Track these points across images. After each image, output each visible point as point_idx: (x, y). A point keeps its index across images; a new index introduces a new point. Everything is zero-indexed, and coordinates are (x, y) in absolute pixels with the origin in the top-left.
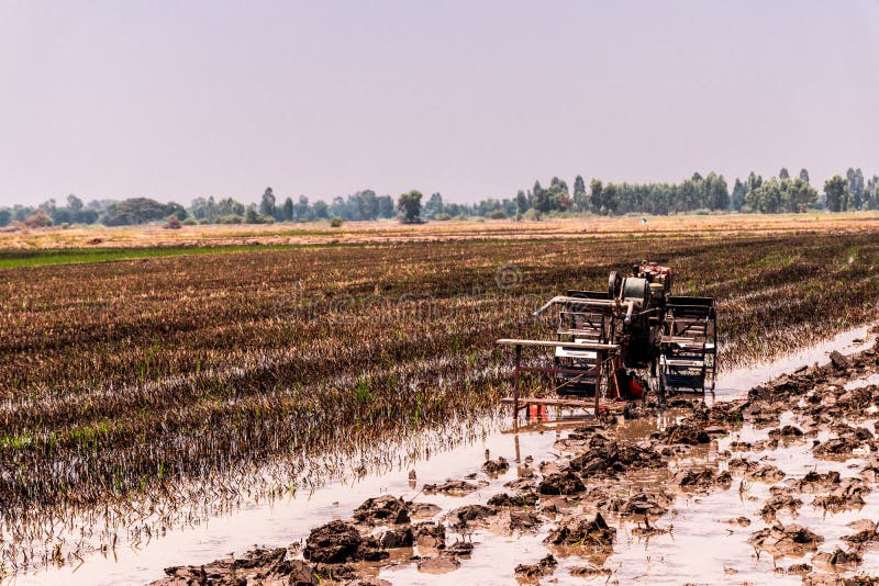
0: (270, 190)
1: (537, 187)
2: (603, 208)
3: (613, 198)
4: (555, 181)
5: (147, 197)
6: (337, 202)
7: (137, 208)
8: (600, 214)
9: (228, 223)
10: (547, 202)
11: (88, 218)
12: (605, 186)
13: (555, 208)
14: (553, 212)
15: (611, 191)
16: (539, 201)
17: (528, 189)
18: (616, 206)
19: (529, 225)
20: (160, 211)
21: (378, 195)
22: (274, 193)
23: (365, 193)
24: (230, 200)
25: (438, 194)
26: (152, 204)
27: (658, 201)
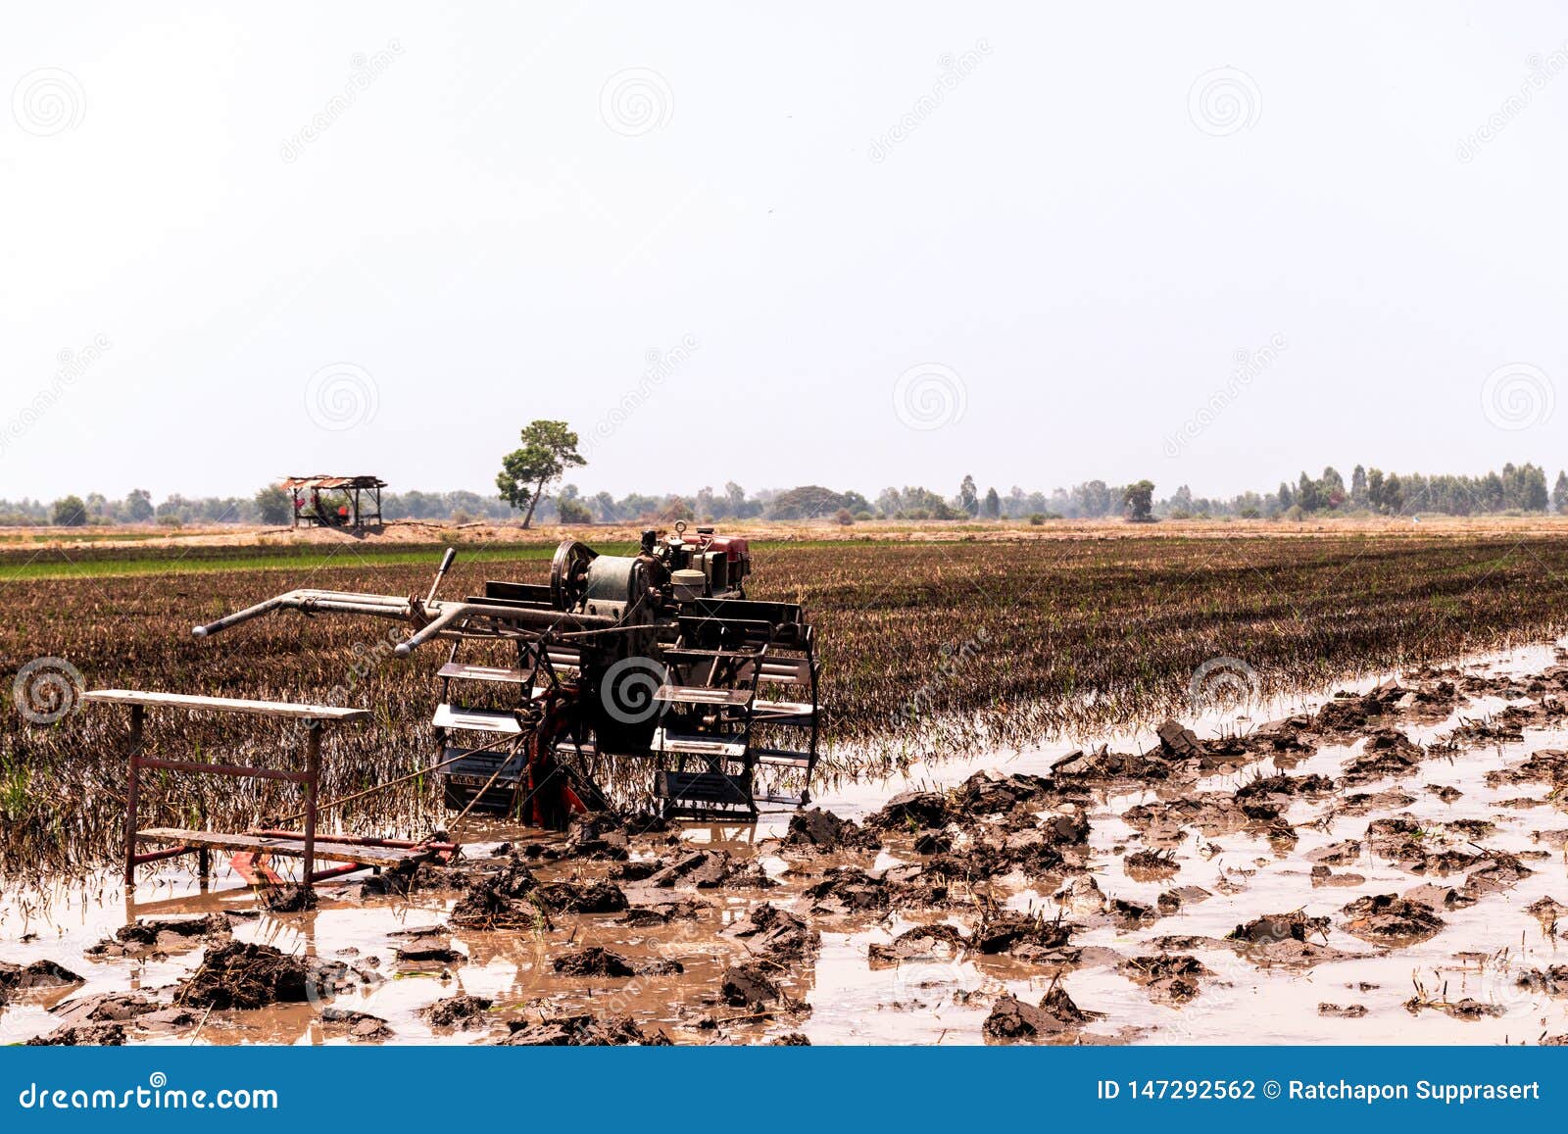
0: (969, 478)
1: (1304, 478)
2: (1383, 505)
3: (1396, 493)
4: (1329, 471)
5: (820, 485)
6: (1058, 495)
7: (807, 498)
8: (1378, 511)
9: (912, 518)
10: (1314, 498)
11: (751, 510)
12: (1386, 477)
13: (1323, 505)
14: (1321, 511)
15: (1394, 484)
16: (1305, 496)
17: (1293, 482)
18: (1401, 503)
19: (1287, 527)
20: (835, 502)
21: (1109, 486)
22: (975, 482)
23: (1093, 484)
24: (921, 489)
25: (1186, 487)
26: (825, 492)
27: (1456, 499)
